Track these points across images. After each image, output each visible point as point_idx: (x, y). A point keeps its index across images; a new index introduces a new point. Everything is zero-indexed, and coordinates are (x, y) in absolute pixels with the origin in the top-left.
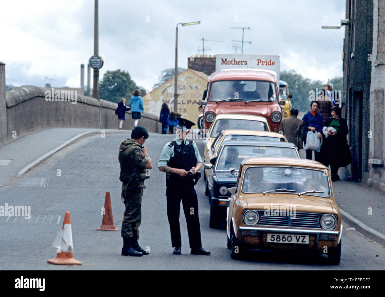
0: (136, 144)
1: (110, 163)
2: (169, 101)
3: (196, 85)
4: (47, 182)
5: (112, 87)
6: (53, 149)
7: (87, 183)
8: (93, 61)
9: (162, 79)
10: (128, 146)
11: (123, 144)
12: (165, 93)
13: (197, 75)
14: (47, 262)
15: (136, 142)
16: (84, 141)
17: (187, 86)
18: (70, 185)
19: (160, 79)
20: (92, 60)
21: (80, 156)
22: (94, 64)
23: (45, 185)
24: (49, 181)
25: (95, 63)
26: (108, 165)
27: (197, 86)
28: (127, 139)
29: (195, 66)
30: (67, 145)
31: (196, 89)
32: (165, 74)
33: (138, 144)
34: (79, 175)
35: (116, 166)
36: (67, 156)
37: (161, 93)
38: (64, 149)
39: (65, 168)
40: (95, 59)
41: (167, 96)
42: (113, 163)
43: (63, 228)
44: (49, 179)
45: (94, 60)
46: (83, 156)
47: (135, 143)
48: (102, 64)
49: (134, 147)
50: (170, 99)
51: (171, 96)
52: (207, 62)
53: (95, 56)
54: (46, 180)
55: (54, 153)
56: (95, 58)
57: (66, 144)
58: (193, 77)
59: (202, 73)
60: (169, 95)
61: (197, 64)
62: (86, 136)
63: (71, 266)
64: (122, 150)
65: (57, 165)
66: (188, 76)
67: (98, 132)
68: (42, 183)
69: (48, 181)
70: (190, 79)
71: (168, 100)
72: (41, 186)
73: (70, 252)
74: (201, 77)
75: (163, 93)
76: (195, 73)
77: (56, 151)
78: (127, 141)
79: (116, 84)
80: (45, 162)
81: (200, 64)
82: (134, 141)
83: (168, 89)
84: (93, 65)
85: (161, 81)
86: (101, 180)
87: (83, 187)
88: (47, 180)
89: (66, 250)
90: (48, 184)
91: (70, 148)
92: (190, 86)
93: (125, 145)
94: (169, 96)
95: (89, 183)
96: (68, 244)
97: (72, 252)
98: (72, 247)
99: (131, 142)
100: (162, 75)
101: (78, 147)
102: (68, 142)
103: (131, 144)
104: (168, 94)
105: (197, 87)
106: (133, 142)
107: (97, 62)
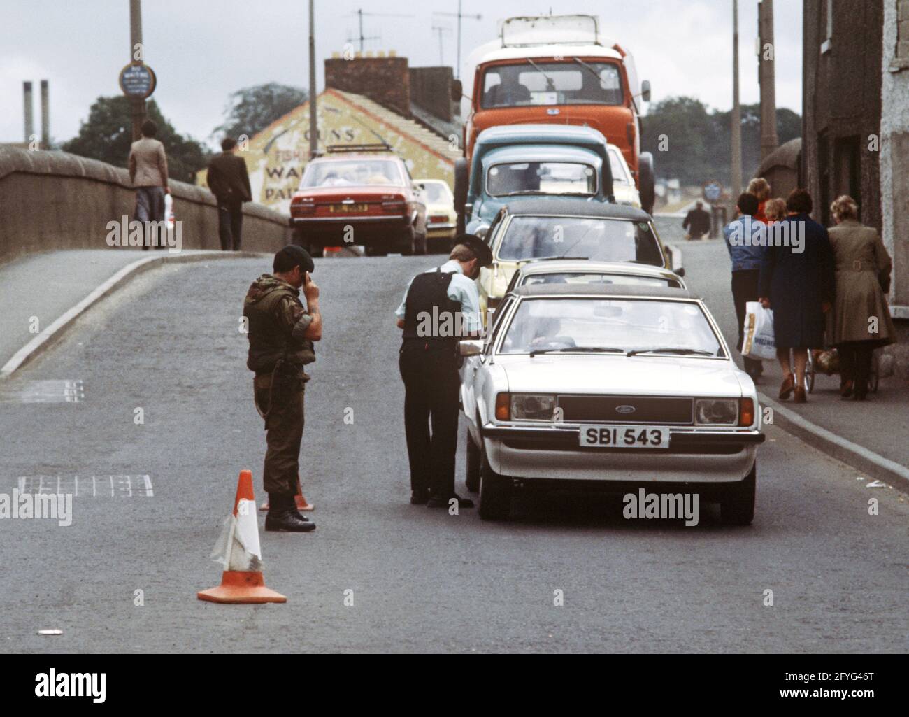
0: (286, 287)
1: (224, 336)
2: (282, 169)
3: (349, 128)
4: (79, 392)
5: (114, 137)
6: (74, 304)
7: (179, 389)
8: (131, 79)
9: (232, 113)
10: (267, 292)
11: (254, 286)
12: (271, 151)
13: (350, 102)
14: (196, 597)
15: (285, 282)
16: (142, 284)
17: (326, 132)
18: (139, 396)
19: (228, 115)
20: (127, 76)
21: (142, 320)
22: (134, 84)
23: (76, 399)
24: (84, 388)
25: (135, 81)
26: (221, 342)
27: (352, 131)
28: (264, 275)
29: (344, 80)
30: (105, 295)
31: (349, 138)
32: (238, 100)
33: (289, 286)
34: (154, 369)
35: (240, 343)
36: (111, 321)
37: (261, 151)
38: (100, 305)
39: (114, 352)
40: (134, 72)
41: (278, 157)
42: (233, 337)
43: (236, 512)
44: (81, 382)
45: (132, 75)
46: (152, 320)
47: (283, 283)
48: (152, 86)
49: (280, 291)
50: (284, 165)
51: (287, 158)
52: (373, 69)
53: (135, 66)
54: (75, 385)
55: (78, 316)
56: (133, 69)
57: (102, 293)
58: (339, 109)
59: (362, 97)
60: (280, 154)
61: (347, 76)
62: (144, 270)
63: (262, 605)
64: (254, 300)
65: (93, 346)
66: (330, 106)
67: (167, 258)
68: (66, 393)
69: (82, 388)
70: (332, 113)
71: (279, 169)
72: (68, 399)
73: (257, 570)
74: (361, 109)
75: (266, 150)
76: (344, 99)
77: (82, 309)
78: (265, 279)
79: (122, 130)
80: (62, 338)
81: (356, 74)
82: (280, 280)
83: (278, 140)
84: (130, 87)
85: (227, 119)
86: (214, 381)
87: (174, 400)
88: (78, 385)
89: (245, 566)
90: (83, 396)
91: (113, 301)
92: (334, 132)
93: (259, 288)
94: (281, 159)
95: (185, 389)
96: (249, 551)
97: (261, 571)
98: (260, 558)
99: (274, 283)
100: (232, 103)
101: (131, 298)
102: (106, 286)
103: (274, 286)
104: (278, 152)
105: (350, 132)
106: (279, 282)
107: (140, 80)
